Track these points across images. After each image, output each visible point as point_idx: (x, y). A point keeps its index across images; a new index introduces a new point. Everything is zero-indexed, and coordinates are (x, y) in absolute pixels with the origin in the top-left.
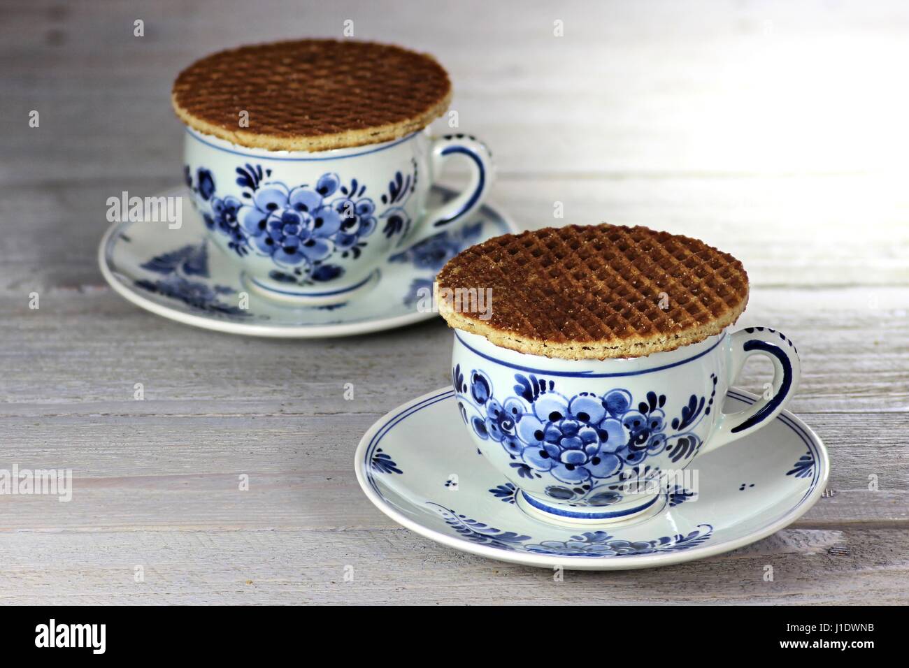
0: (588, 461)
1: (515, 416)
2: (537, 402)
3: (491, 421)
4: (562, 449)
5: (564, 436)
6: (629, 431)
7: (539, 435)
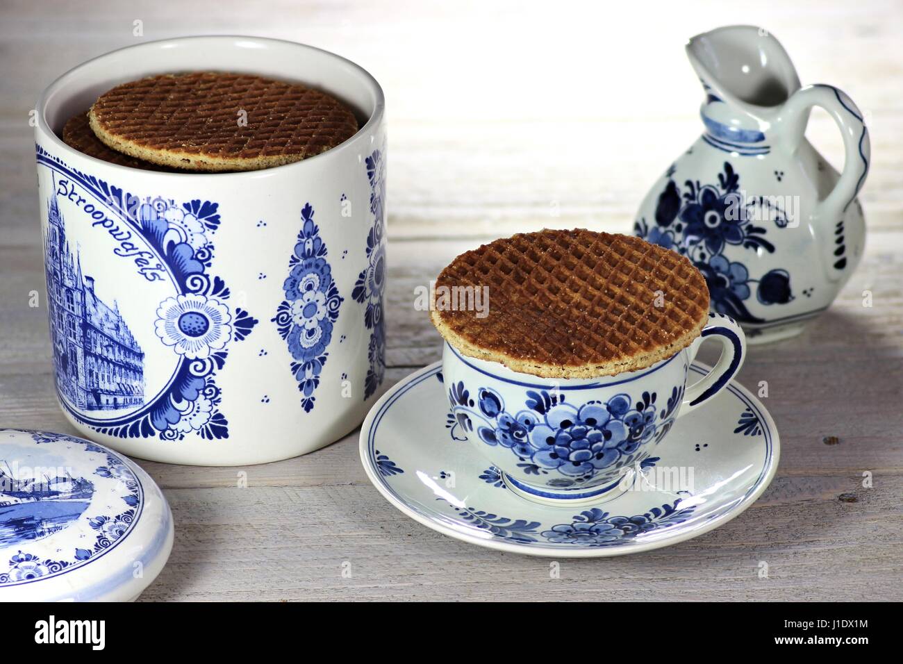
0: (593, 457)
1: (527, 426)
2: (549, 414)
3: (502, 431)
4: (571, 450)
5: (574, 439)
6: (629, 428)
7: (551, 441)
